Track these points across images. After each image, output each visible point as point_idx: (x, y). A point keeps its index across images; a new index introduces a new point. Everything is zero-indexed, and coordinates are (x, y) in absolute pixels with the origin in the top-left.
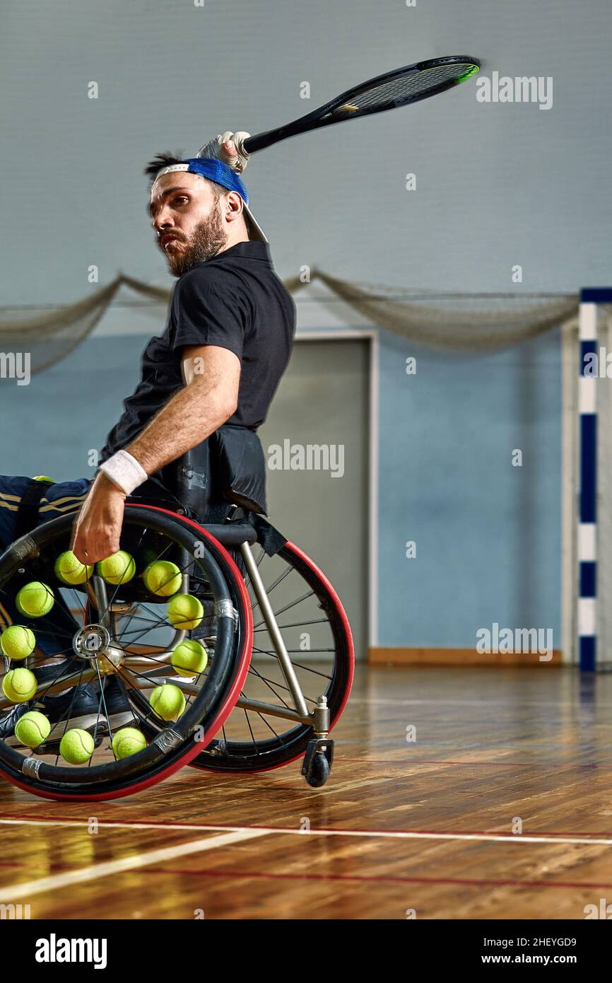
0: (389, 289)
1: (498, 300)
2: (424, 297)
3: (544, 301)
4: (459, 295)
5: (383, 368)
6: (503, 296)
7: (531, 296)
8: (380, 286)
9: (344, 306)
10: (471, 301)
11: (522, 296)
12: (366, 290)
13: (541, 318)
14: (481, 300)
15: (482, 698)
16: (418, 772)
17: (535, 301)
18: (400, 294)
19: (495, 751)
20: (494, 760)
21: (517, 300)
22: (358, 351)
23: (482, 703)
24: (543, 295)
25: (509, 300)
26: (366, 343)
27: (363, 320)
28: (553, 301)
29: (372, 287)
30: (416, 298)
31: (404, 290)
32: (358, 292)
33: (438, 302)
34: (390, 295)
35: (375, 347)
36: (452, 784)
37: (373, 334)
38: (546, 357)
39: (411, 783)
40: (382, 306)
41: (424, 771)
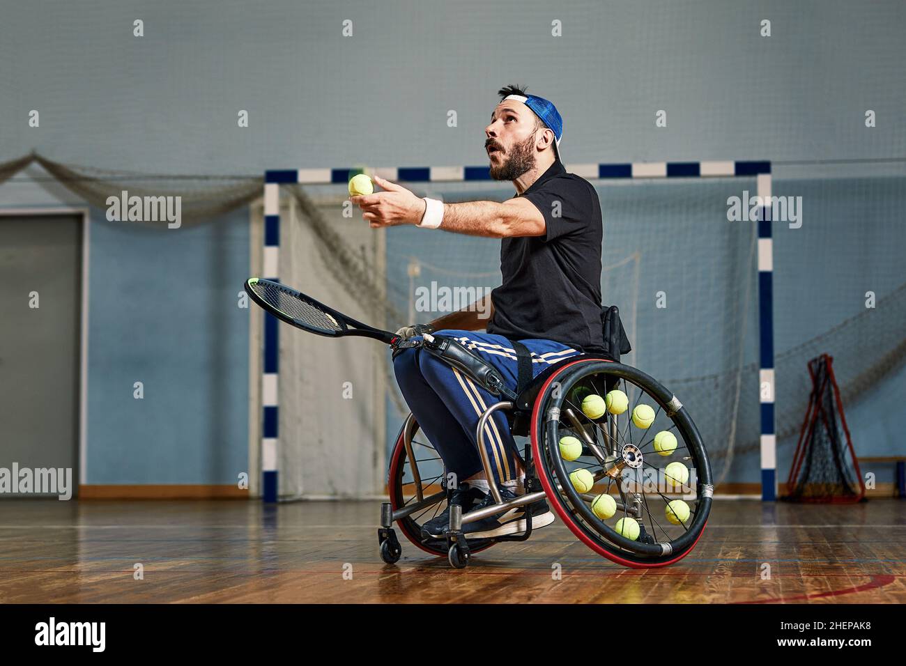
0: (99, 171)
1: (195, 182)
2: (130, 178)
3: (234, 182)
4: (161, 177)
5: (92, 240)
6: (199, 178)
7: (223, 178)
8: (92, 169)
9: (59, 185)
10: (171, 182)
11: (215, 178)
12: (78, 171)
13: (232, 197)
14: (179, 182)
15: (173, 523)
16: (101, 579)
17: (226, 183)
18: (109, 176)
19: (174, 562)
20: (173, 568)
21: (211, 182)
22: (72, 225)
23: (172, 527)
24: (233, 178)
25: (205, 182)
26: (79, 218)
27: (76, 198)
28: (242, 182)
29: (84, 169)
30: (123, 179)
31: (112, 173)
32: (72, 173)
33: (142, 182)
34: (100, 176)
35: (87, 222)
36: (129, 587)
37: (85, 210)
38: (237, 232)
39: (92, 587)
40: (93, 186)
41: (106, 578)
